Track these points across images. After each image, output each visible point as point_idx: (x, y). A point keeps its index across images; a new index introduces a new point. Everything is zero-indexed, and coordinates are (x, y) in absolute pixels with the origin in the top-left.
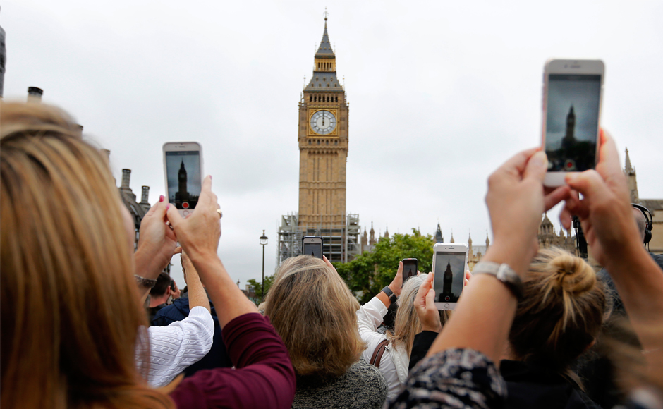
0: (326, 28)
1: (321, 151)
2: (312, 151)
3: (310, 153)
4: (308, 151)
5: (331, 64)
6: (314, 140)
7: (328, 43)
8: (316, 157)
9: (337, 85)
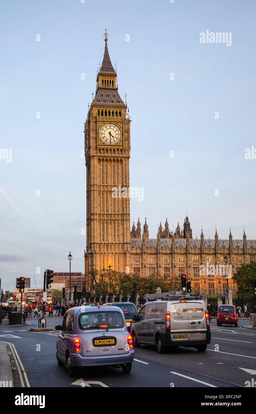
0: (106, 48)
1: (108, 159)
2: (101, 158)
3: (99, 160)
4: (97, 158)
5: (113, 81)
6: (103, 149)
7: (109, 62)
8: (105, 163)
9: (120, 101)
